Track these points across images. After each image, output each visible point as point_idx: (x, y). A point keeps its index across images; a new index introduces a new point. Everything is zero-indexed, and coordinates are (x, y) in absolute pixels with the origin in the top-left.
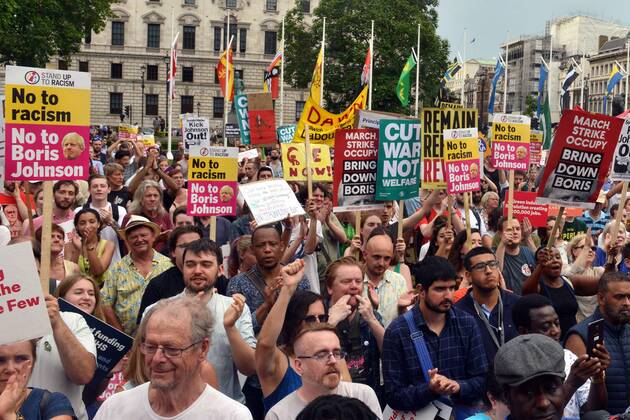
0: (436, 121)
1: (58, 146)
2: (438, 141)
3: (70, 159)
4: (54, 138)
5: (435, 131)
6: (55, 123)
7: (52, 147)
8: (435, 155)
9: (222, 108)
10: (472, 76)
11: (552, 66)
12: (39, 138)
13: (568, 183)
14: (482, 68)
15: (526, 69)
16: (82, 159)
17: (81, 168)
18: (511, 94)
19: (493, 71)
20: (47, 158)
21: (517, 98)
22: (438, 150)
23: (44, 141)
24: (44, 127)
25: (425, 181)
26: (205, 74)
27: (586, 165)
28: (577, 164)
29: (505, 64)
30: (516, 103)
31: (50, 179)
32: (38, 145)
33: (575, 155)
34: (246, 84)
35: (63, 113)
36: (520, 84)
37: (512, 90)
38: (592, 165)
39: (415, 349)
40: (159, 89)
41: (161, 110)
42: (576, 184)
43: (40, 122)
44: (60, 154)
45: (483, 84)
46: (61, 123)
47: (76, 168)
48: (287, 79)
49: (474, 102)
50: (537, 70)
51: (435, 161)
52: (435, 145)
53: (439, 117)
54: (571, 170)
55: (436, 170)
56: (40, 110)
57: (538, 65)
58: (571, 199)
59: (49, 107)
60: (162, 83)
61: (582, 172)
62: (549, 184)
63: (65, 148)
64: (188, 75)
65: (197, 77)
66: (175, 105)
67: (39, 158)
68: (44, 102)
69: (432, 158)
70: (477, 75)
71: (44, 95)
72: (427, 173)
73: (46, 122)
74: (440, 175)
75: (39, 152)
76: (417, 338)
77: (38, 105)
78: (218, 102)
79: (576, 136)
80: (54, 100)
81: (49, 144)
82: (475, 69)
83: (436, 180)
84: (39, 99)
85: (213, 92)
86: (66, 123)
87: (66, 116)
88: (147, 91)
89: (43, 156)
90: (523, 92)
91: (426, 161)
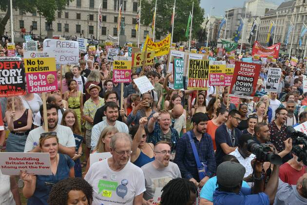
0: (194, 64)
1: (45, 80)
2: (195, 72)
3: (50, 84)
4: (44, 77)
5: (194, 68)
6: (43, 71)
7: (43, 80)
8: (193, 77)
9: (117, 32)
10: (212, 23)
11: (245, 20)
12: (38, 77)
13: (241, 89)
14: (217, 20)
15: (234, 21)
16: (55, 83)
17: (55, 86)
18: (227, 31)
19: (221, 21)
20: (42, 84)
21: (229, 33)
22: (194, 75)
23: (40, 78)
24: (40, 73)
25: (189, 86)
26: (110, 19)
27: (247, 82)
28: (243, 81)
29: (226, 19)
30: (229, 35)
31: (44, 91)
32: (38, 80)
33: (242, 78)
34: (126, 23)
35: (46, 67)
36: (231, 27)
37: (228, 29)
38: (249, 82)
39: (191, 146)
40: (94, 24)
41: (95, 32)
42: (244, 89)
43: (38, 71)
44: (47, 82)
45: (217, 26)
46: (46, 71)
47: (53, 87)
48: (141, 22)
49: (213, 33)
50: (239, 22)
51: (193, 79)
52: (194, 73)
53: (195, 63)
54: (241, 84)
55: (193, 83)
56: (37, 67)
57: (239, 20)
58: (243, 95)
59: (41, 66)
60: (95, 22)
61: (246, 84)
62: (234, 89)
63: (48, 80)
64: (104, 19)
65: (108, 20)
66: (100, 31)
67: (39, 84)
68: (39, 64)
69: (192, 78)
70: (215, 22)
71: (38, 61)
72: (190, 83)
73: (40, 71)
74: (194, 85)
75: (39, 82)
76: (192, 142)
77: (36, 65)
78: (115, 29)
79: (242, 71)
80: (42, 63)
81: (42, 79)
82: (214, 20)
83: (193, 86)
84: (37, 63)
85: (113, 26)
86: (47, 71)
87: (47, 68)
88: (90, 25)
89: (40, 83)
90: (232, 30)
91: (189, 79)
